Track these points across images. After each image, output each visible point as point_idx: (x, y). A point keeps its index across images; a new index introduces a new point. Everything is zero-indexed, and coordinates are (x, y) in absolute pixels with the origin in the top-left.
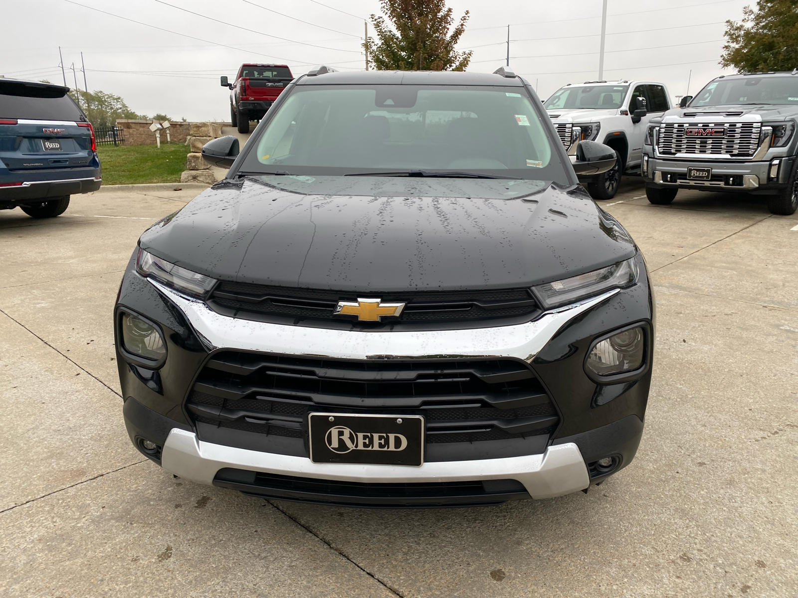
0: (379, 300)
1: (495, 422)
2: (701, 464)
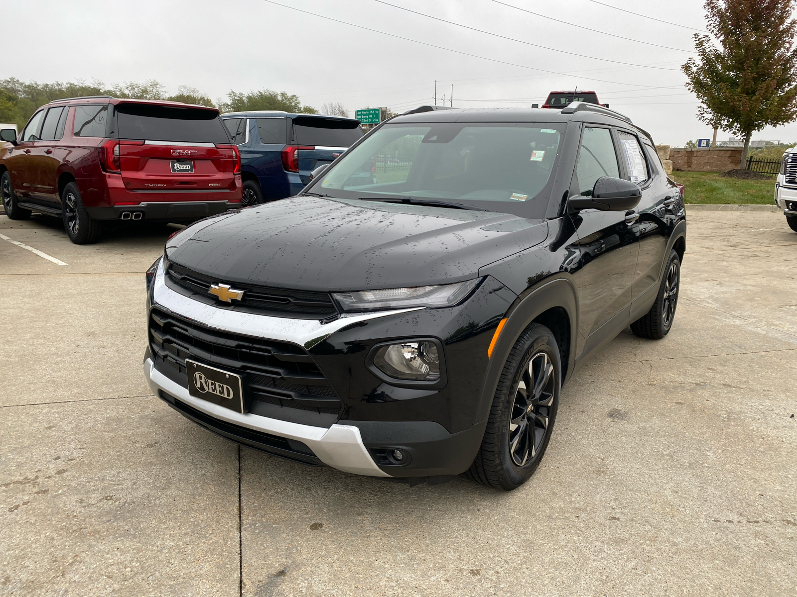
0: (229, 286)
1: (292, 393)
2: (614, 518)
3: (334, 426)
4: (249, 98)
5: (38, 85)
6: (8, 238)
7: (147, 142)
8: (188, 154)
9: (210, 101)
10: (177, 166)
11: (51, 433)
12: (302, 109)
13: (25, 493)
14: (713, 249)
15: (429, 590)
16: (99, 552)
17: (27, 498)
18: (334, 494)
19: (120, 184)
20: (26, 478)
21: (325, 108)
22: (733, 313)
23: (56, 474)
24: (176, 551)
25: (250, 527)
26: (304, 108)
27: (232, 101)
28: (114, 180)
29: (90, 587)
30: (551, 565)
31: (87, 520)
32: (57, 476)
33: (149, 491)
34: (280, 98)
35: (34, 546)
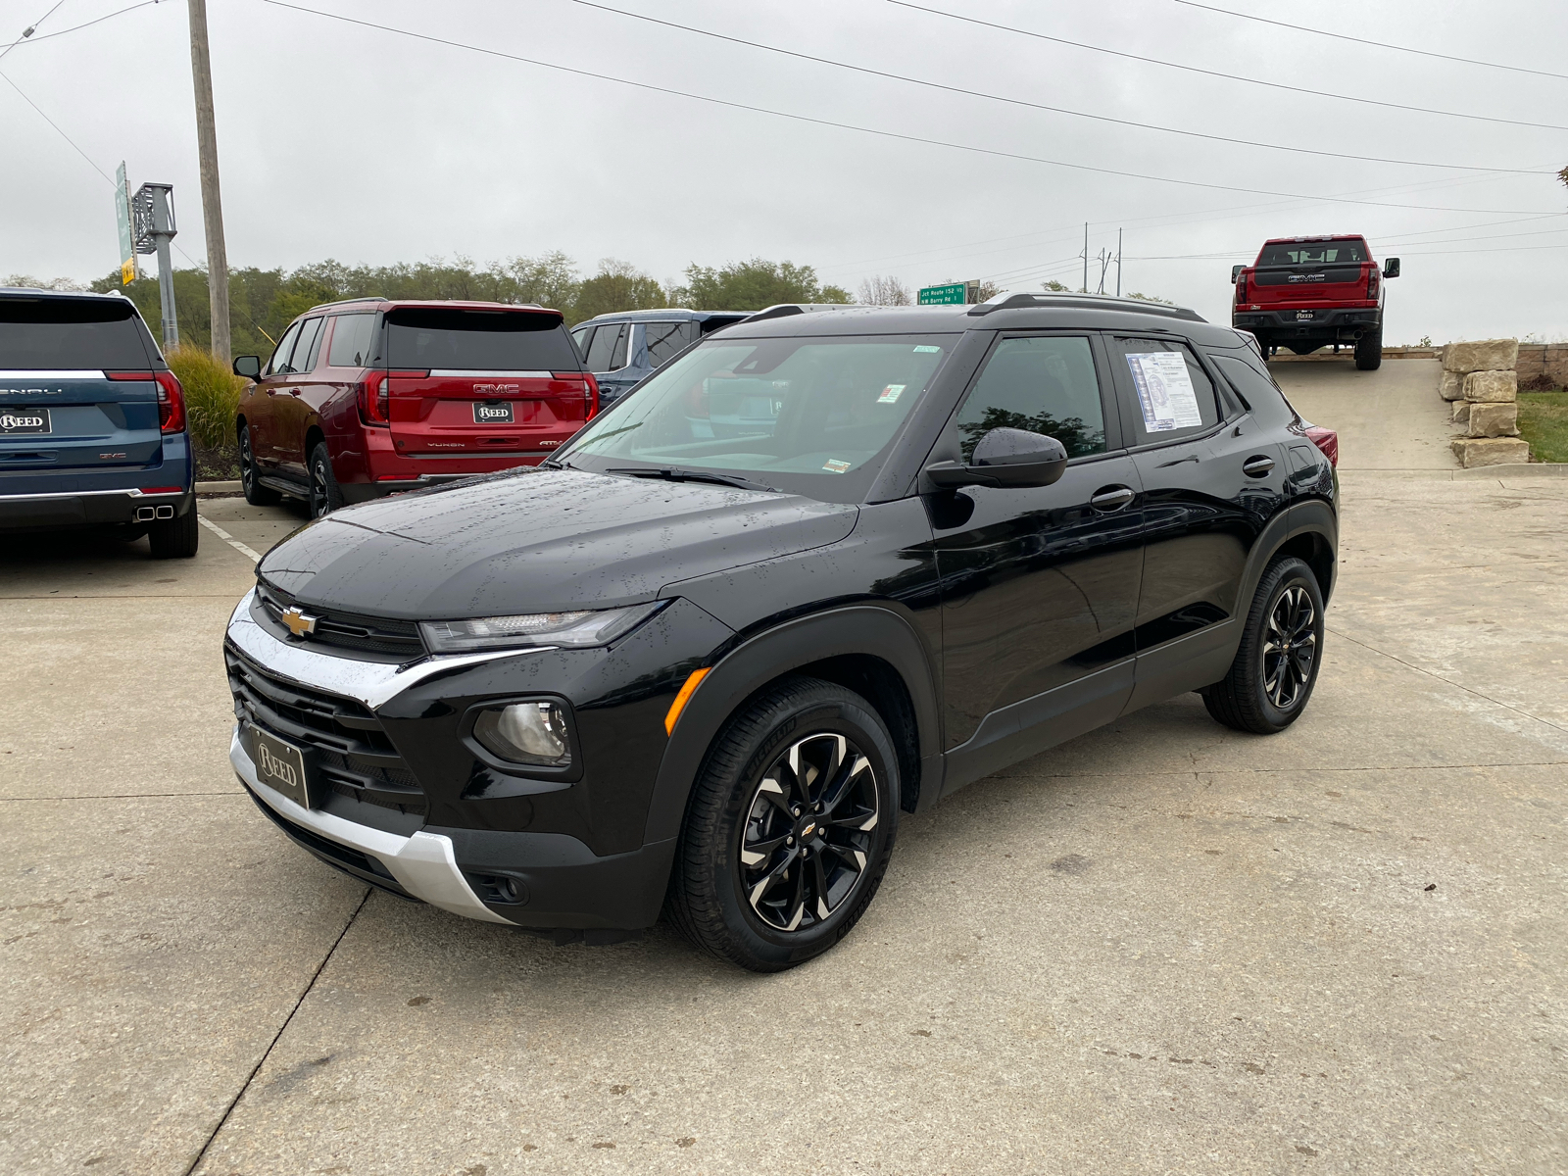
0: (300, 611)
1: (366, 781)
2: (923, 1033)
3: (418, 835)
4: (724, 275)
5: (370, 271)
6: (228, 536)
7: (434, 373)
8: (503, 390)
9: (657, 284)
10: (485, 412)
11: (121, 838)
12: (821, 292)
13: (39, 920)
14: (1537, 558)
15: (528, 1107)
16: (90, 1007)
17: (38, 927)
18: (479, 957)
19: (388, 444)
20: (52, 901)
21: (864, 288)
22: (1480, 689)
23: (94, 897)
24: (195, 1016)
25: (322, 993)
26: (825, 290)
27: (692, 283)
28: (378, 438)
29: (51, 1052)
30: (753, 1093)
31: (99, 963)
32: (94, 900)
33: (207, 931)
34: (779, 272)
35: (10, 992)
